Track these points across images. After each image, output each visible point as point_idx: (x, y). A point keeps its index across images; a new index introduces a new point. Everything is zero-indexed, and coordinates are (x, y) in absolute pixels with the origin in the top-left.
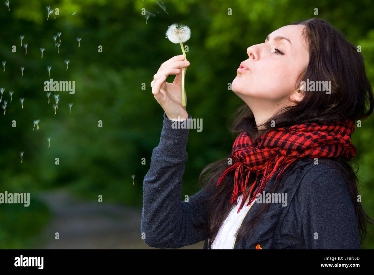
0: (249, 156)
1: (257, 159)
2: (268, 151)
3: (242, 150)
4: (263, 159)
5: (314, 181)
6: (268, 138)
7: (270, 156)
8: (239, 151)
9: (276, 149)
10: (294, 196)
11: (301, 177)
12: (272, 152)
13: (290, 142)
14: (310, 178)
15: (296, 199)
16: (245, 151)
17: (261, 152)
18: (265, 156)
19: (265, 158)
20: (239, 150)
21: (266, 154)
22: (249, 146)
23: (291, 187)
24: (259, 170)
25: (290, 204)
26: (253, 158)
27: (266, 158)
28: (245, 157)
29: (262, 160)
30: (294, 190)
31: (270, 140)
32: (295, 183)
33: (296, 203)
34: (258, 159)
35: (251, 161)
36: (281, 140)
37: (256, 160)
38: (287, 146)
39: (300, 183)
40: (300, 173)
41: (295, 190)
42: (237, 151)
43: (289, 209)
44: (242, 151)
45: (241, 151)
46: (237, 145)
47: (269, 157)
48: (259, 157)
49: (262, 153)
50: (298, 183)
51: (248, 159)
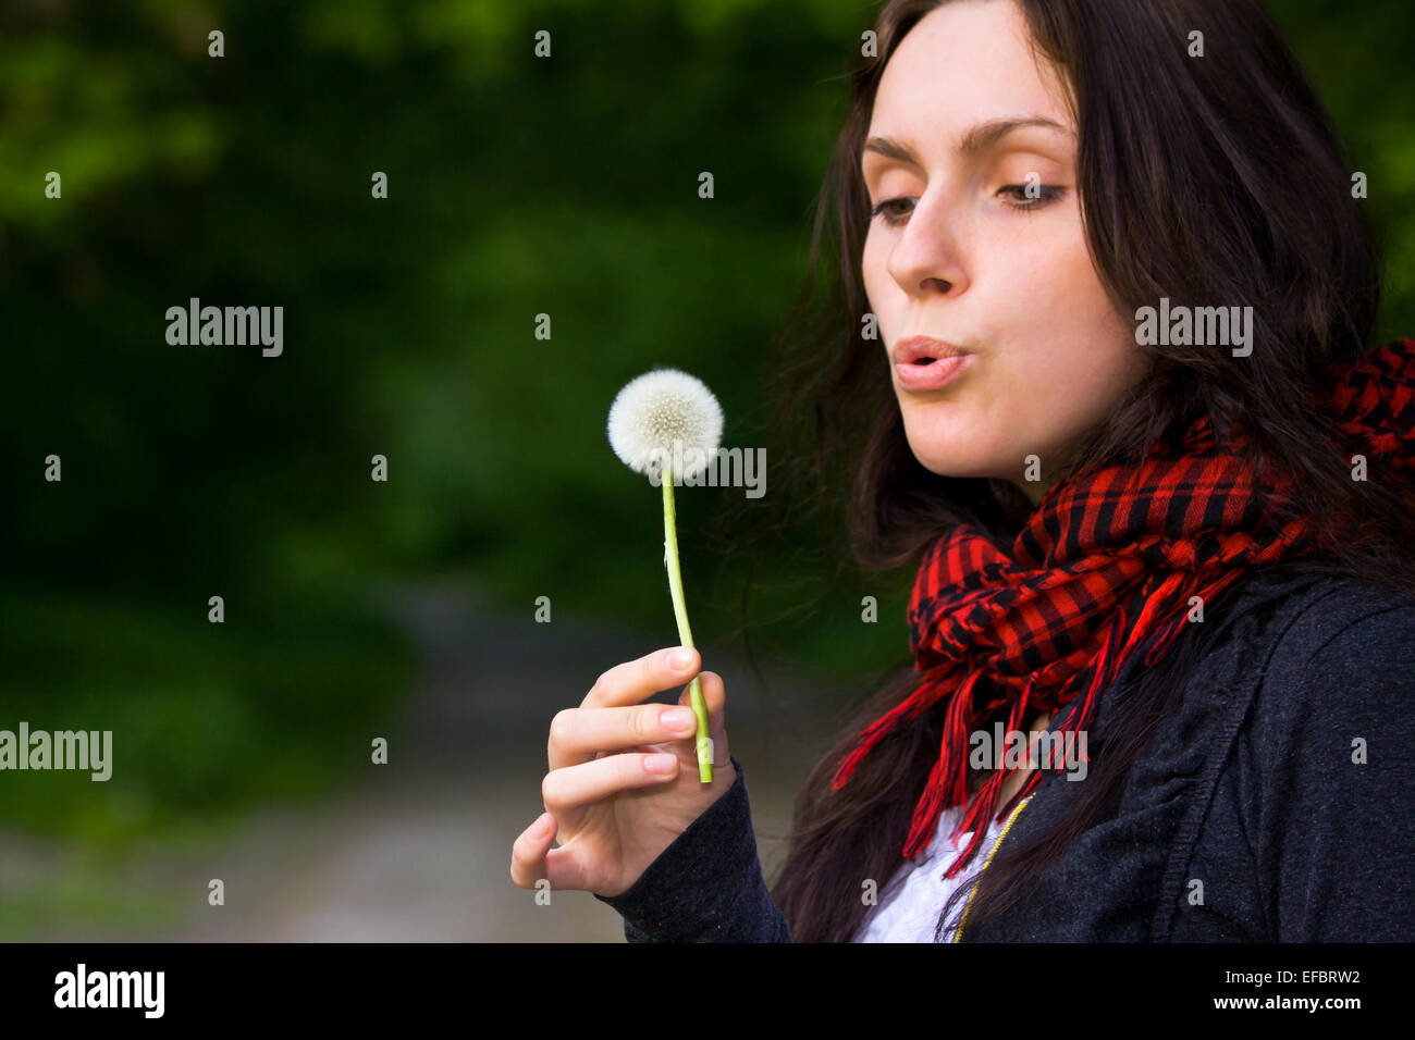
0: (1014, 616)
1: (1056, 622)
2: (1102, 569)
3: (973, 601)
4: (1086, 616)
5: (1319, 651)
6: (1094, 502)
7: (1116, 591)
8: (958, 608)
9: (1144, 546)
10: (1236, 741)
11: (1261, 652)
12: (1126, 568)
13: (1207, 492)
14: (1301, 641)
15: (1242, 752)
16: (986, 599)
17: (1072, 578)
18: (1096, 598)
19: (1093, 605)
20: (955, 604)
21: (1097, 586)
22: (1001, 571)
23: (1218, 703)
24: (1071, 680)
25: (1217, 783)
26: (1035, 622)
27: (1101, 605)
28: (990, 629)
29: (1080, 620)
30: (1233, 715)
31: (1107, 510)
32: (1236, 681)
33: (1244, 769)
34: (1061, 621)
35: (1025, 638)
36: (1158, 494)
37: (1050, 626)
38: (1196, 514)
39: (1262, 678)
40: (1258, 634)
41: (1239, 715)
42: (947, 614)
43: (1210, 807)
44: (974, 606)
45: (968, 608)
46: (933, 591)
47: (1114, 598)
48: (1066, 607)
49: (1072, 586)
50: (1254, 679)
51: (1009, 637)
